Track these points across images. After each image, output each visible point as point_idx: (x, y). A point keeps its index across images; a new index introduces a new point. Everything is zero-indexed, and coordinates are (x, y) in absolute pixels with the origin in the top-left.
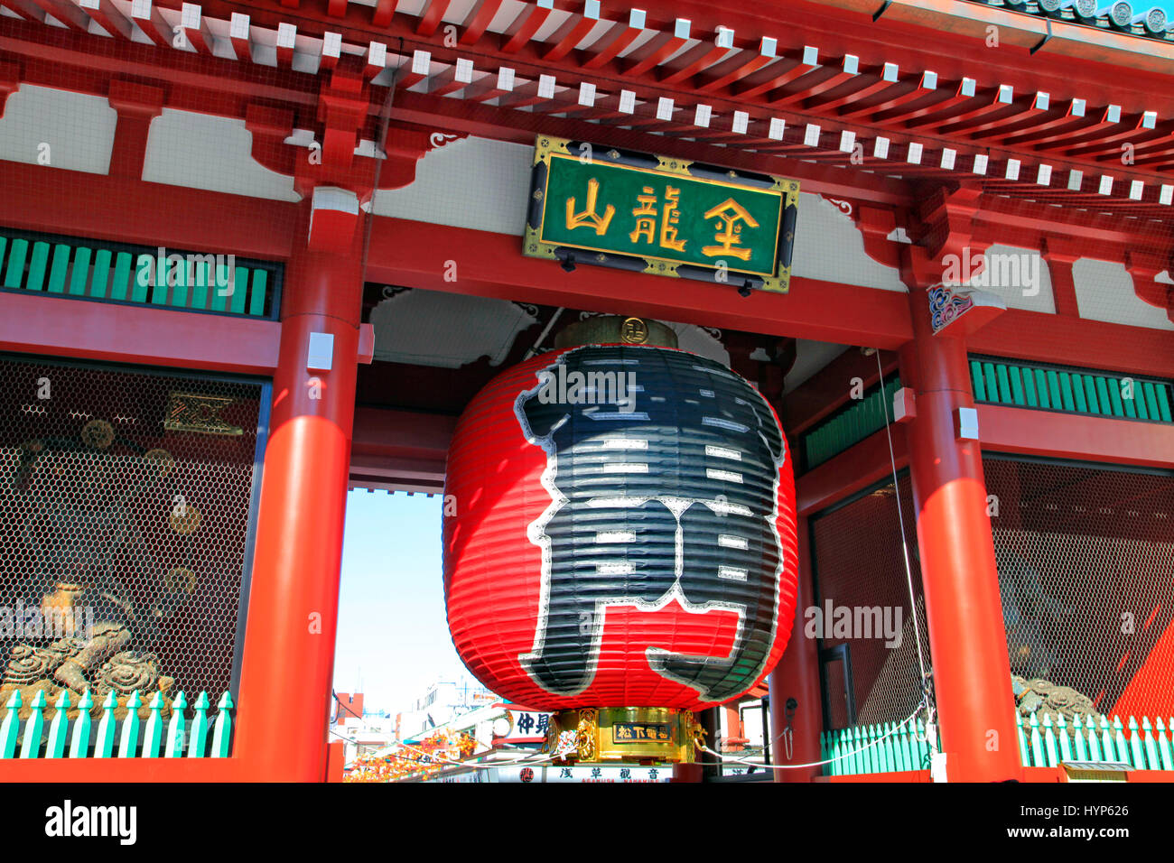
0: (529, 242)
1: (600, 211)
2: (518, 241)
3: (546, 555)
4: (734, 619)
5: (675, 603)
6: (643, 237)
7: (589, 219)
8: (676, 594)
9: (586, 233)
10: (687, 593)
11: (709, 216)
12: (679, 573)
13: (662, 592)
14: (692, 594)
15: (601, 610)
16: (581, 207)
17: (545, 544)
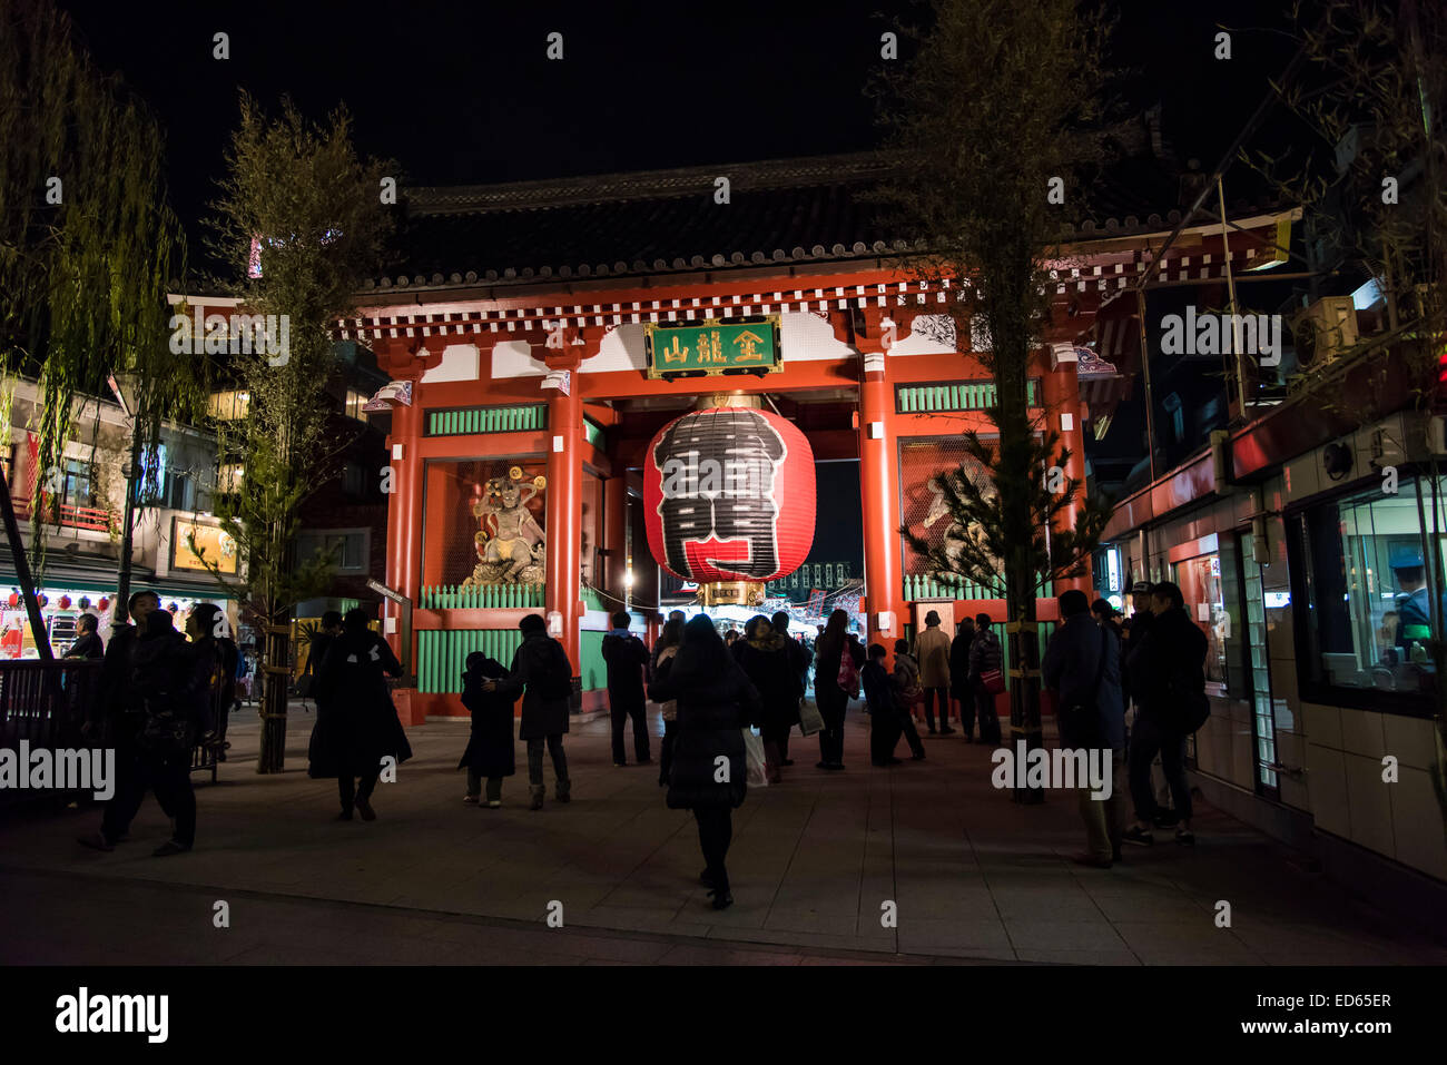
0: (649, 373)
1: (681, 352)
2: (644, 374)
3: (663, 520)
4: (746, 543)
5: (713, 539)
6: (704, 359)
7: (676, 356)
8: (713, 535)
9: (676, 362)
10: (718, 534)
11: (735, 342)
12: (714, 525)
13: (707, 534)
14: (721, 535)
15: (684, 544)
16: (671, 351)
17: (661, 515)
